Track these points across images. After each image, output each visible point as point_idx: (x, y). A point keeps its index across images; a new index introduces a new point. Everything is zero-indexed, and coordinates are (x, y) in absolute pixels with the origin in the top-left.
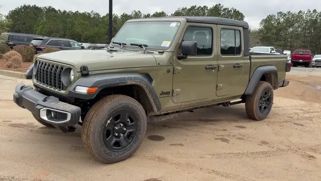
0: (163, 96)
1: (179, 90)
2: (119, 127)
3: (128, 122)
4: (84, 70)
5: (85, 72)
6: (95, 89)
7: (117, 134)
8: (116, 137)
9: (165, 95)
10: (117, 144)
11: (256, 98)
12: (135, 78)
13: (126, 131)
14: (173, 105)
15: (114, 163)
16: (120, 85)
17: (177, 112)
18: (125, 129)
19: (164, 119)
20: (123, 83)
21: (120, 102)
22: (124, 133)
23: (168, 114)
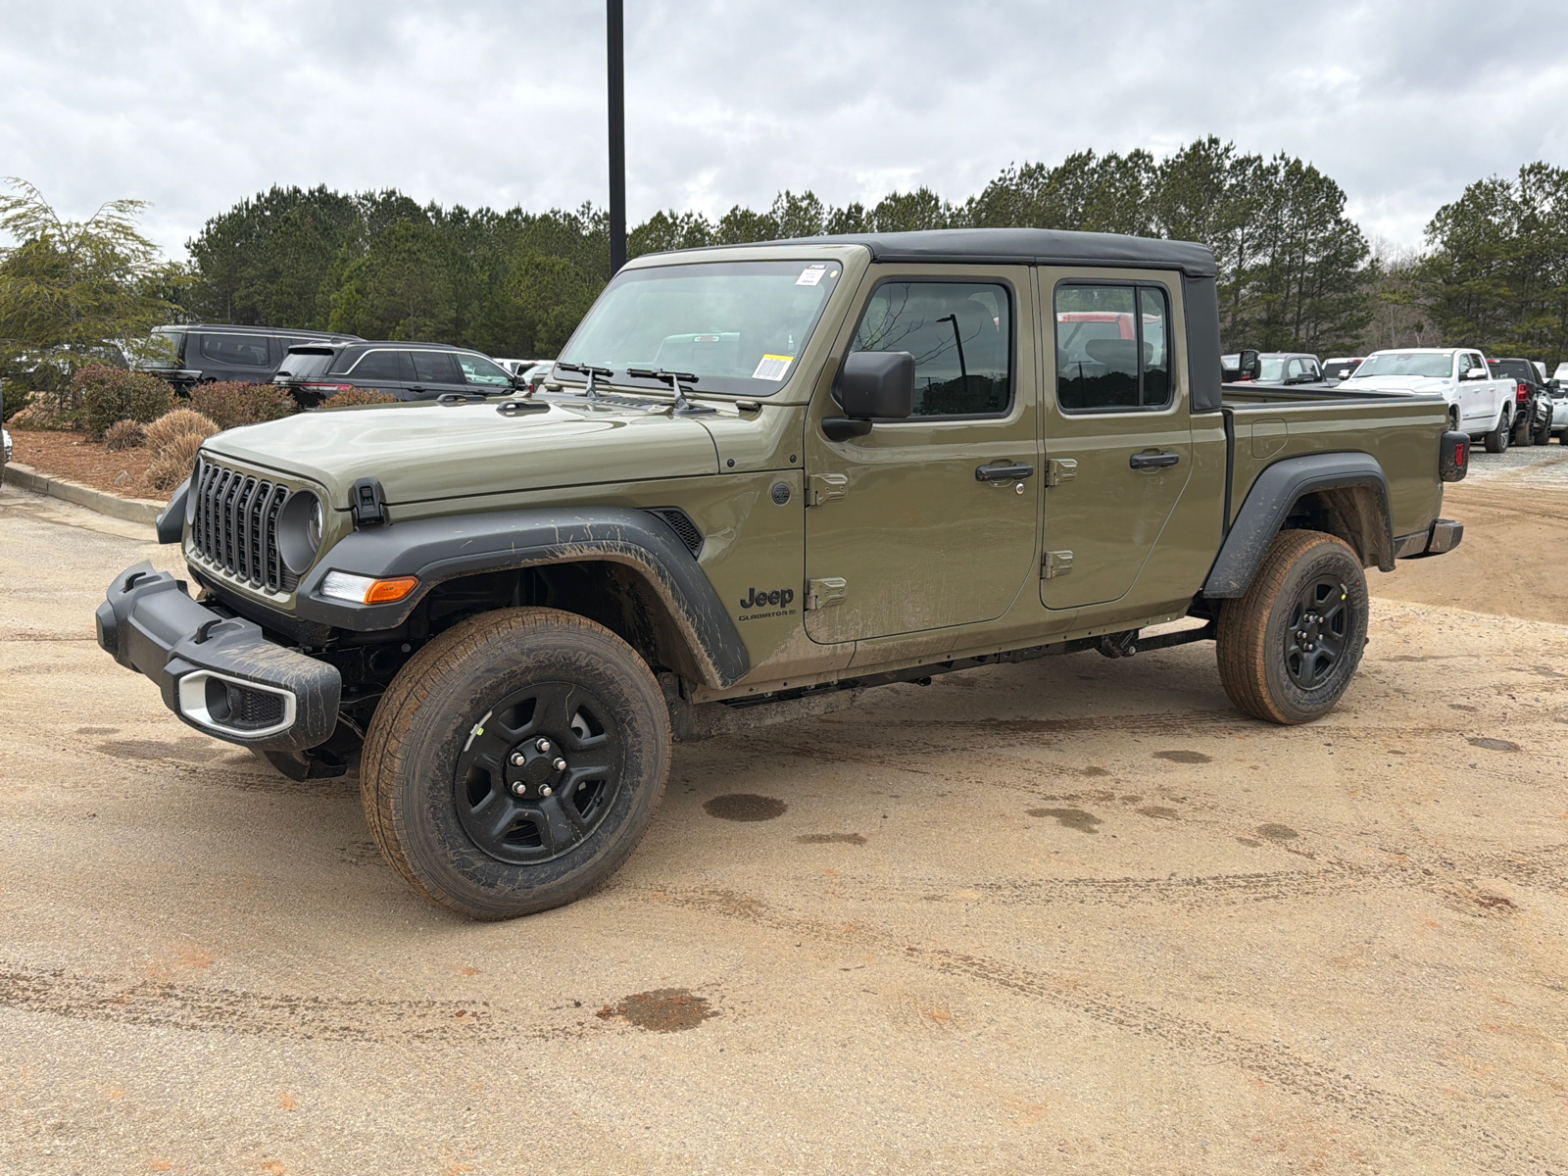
0: (755, 609)
1: (840, 582)
2: (533, 755)
3: (578, 731)
4: (363, 498)
5: (369, 511)
6: (401, 587)
7: (521, 788)
8: (520, 800)
9: (768, 608)
10: (527, 832)
11: (1266, 613)
12: (599, 532)
13: (566, 773)
14: (813, 652)
15: (512, 918)
16: (527, 563)
17: (843, 685)
18: (562, 764)
19: (779, 719)
20: (541, 554)
21: (531, 642)
22: (558, 780)
23: (797, 694)
